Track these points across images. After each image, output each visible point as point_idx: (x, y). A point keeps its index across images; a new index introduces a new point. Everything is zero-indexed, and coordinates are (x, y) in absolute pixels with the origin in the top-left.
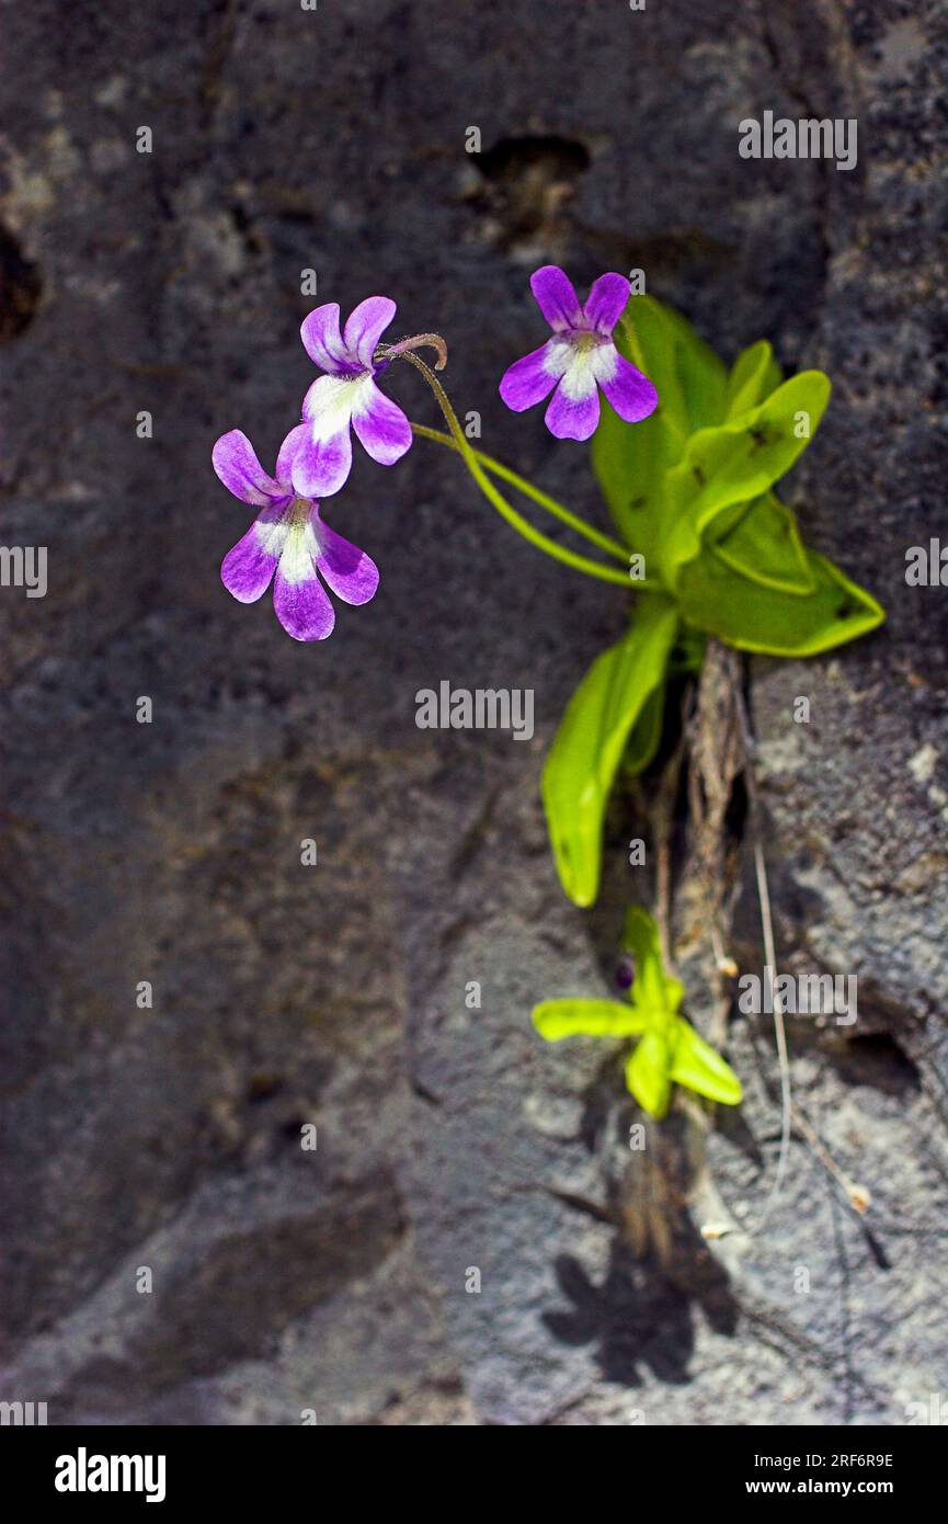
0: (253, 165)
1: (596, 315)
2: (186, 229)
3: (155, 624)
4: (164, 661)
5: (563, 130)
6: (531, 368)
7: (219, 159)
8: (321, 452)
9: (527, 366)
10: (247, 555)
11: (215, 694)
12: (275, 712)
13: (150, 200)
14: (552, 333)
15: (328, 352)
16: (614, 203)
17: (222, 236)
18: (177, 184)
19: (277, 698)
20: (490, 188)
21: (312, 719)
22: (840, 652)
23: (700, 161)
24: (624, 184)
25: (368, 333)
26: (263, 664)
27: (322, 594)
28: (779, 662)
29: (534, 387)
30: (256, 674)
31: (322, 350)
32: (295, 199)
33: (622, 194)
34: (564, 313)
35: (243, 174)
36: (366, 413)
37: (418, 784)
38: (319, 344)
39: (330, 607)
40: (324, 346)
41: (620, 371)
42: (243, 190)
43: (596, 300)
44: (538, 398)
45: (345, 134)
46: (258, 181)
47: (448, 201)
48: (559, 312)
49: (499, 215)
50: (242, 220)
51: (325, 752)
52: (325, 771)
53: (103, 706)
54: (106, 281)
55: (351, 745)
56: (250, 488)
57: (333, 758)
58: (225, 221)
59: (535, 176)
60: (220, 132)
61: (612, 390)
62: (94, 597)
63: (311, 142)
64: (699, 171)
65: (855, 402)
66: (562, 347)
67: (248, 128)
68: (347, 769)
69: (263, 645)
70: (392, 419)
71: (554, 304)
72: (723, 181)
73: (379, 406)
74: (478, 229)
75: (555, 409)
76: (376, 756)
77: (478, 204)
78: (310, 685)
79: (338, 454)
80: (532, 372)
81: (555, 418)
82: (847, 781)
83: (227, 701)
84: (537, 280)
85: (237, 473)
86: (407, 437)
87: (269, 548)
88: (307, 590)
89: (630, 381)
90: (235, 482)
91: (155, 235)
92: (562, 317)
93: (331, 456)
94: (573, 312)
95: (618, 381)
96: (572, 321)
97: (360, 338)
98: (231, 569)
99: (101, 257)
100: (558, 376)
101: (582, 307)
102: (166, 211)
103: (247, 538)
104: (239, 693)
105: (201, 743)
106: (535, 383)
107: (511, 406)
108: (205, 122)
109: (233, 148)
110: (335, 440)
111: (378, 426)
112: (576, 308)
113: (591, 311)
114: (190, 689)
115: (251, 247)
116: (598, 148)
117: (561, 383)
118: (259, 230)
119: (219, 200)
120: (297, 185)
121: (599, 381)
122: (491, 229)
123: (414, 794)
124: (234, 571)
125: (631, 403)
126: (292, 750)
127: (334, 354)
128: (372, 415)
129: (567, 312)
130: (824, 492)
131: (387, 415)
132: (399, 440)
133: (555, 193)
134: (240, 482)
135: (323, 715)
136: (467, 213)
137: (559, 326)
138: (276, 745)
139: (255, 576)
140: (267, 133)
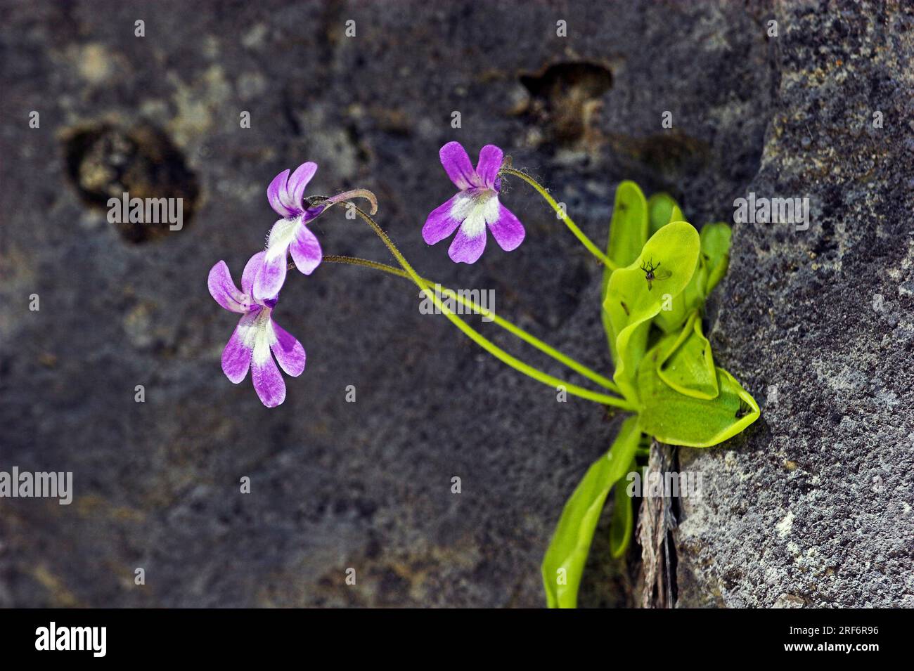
0: (363, 92)
1: (484, 175)
2: (309, 143)
3: (285, 459)
4: (288, 487)
5: (589, 57)
6: (444, 214)
7: (338, 88)
8: (268, 268)
9: (441, 213)
10: (235, 349)
11: (321, 509)
12: (364, 522)
13: (281, 120)
14: (457, 190)
15: (281, 202)
16: (625, 112)
17: (339, 148)
18: (304, 106)
19: (367, 511)
20: (538, 105)
21: (390, 526)
22: (733, 444)
23: (684, 77)
24: (633, 98)
25: (299, 187)
26: (360, 486)
27: (277, 372)
28: (696, 453)
29: (444, 228)
30: (355, 494)
31: (278, 201)
32: (395, 117)
33: (629, 106)
34: (463, 174)
35: (356, 99)
36: (296, 241)
37: (465, 575)
38: (276, 198)
39: (282, 380)
40: (279, 198)
41: (501, 215)
42: (357, 111)
43: (482, 165)
44: (446, 235)
45: (431, 64)
46: (367, 104)
47: (503, 116)
48: (461, 174)
49: (543, 127)
50: (355, 135)
51: (400, 551)
52: (401, 569)
53: (238, 521)
54: (248, 186)
55: (418, 545)
56: (229, 300)
57: (405, 557)
58: (342, 136)
59: (575, 94)
60: (339, 66)
61: (497, 229)
62: (235, 436)
63: (405, 72)
64: (680, 84)
65: (761, 254)
66: (465, 200)
67: (360, 62)
68: (417, 566)
69: (359, 470)
70: (310, 243)
71: (457, 169)
72: (699, 92)
73: (303, 235)
74: (526, 137)
75: (458, 243)
76: (437, 554)
77: (528, 117)
78: (391, 500)
79: (278, 269)
80: (443, 217)
81: (456, 249)
82: (733, 540)
83: (329, 515)
84: (445, 152)
85: (221, 290)
86: (318, 255)
87: (246, 343)
88: (268, 369)
89: (507, 223)
90: (221, 297)
91: (285, 147)
92: (462, 177)
93: (274, 271)
94: (470, 174)
95: (500, 223)
96: (471, 181)
97: (295, 190)
98: (227, 360)
99: (246, 166)
100: (461, 220)
101: (475, 170)
102: (296, 128)
103: (234, 336)
104: (341, 508)
105: (304, 546)
106: (445, 224)
107: (427, 242)
108: (327, 57)
109: (348, 80)
110: (277, 260)
111: (304, 249)
112: (472, 172)
113: (480, 172)
114: (302, 506)
115: (361, 157)
116: (617, 69)
117: (463, 223)
118: (367, 143)
119: (337, 120)
120: (395, 106)
121: (488, 223)
122: (534, 136)
123: (464, 583)
124: (229, 362)
125: (508, 238)
126: (374, 550)
127: (284, 203)
128: (300, 242)
129: (466, 174)
130: (734, 323)
131: (307, 240)
132: (315, 257)
133: (589, 107)
134: (223, 297)
135: (399, 523)
136: (519, 124)
137: (462, 185)
138: (362, 546)
139: (241, 363)
140: (376, 67)
